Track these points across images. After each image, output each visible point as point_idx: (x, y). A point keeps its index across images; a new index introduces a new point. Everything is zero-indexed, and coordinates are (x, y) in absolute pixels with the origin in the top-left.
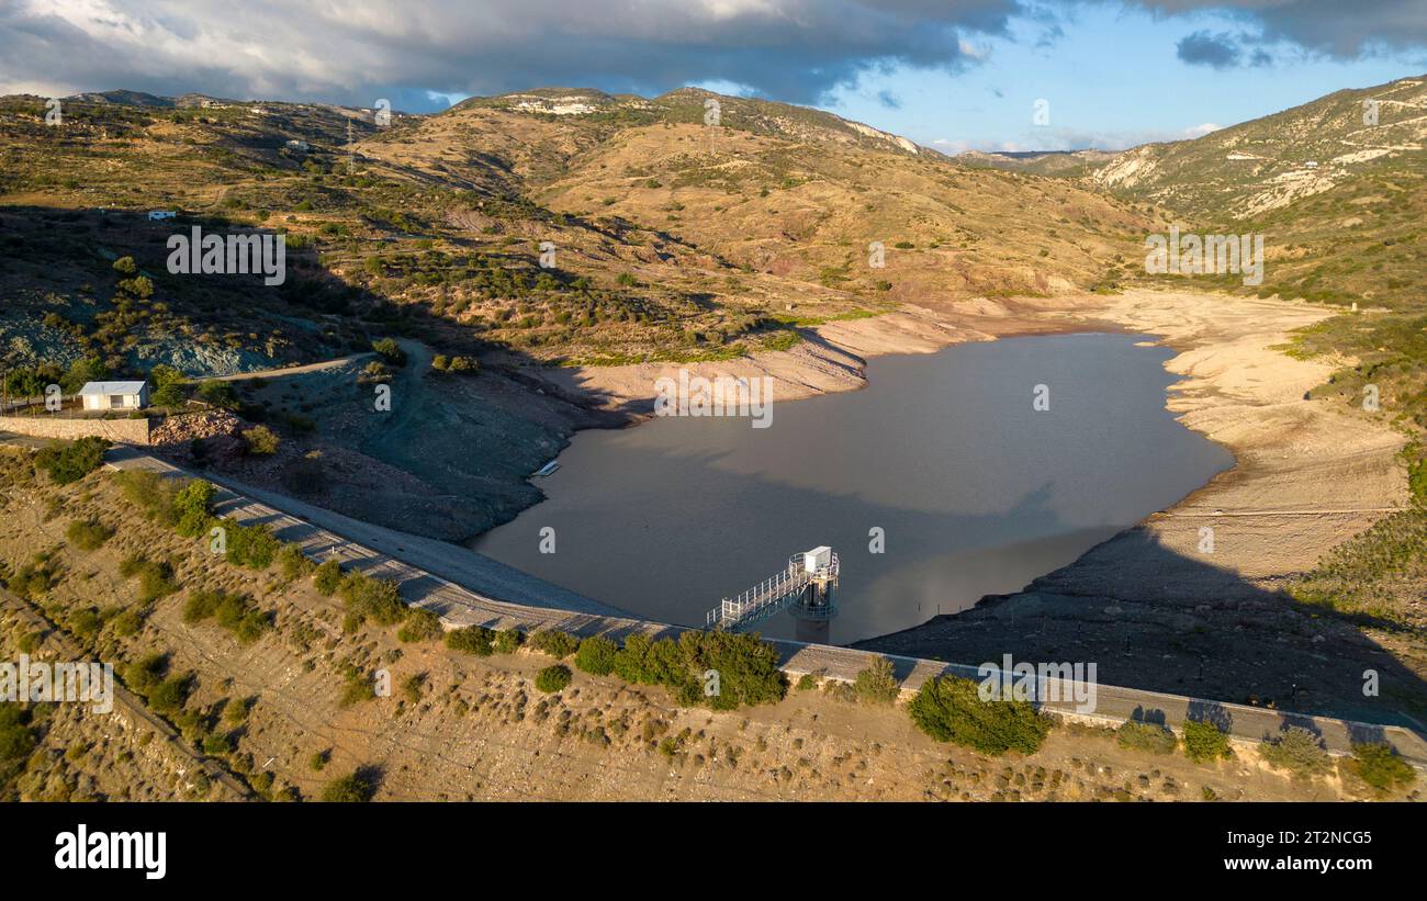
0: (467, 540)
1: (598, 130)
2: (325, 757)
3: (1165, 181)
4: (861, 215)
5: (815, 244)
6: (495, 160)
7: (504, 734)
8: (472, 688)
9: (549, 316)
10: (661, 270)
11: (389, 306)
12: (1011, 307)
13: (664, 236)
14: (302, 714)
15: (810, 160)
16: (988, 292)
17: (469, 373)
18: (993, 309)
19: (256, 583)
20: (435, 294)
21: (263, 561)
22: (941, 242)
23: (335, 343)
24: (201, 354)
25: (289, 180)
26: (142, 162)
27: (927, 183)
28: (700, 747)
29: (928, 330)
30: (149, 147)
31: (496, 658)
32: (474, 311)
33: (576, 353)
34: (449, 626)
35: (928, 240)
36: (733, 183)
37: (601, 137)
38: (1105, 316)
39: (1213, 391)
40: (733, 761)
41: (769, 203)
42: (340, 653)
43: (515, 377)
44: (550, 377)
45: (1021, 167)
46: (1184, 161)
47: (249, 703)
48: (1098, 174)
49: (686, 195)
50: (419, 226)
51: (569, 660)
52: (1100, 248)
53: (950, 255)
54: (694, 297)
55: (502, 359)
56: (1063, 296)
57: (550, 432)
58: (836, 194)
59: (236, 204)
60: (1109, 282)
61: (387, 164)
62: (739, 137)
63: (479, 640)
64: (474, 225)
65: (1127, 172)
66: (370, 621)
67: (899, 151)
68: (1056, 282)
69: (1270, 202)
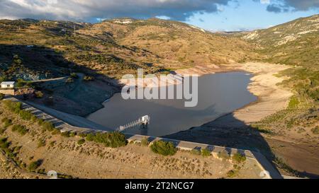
0: (85, 116)
1: (132, 27)
2: (32, 158)
3: (260, 38)
4: (189, 46)
5: (179, 52)
6: (109, 33)
7: (69, 153)
8: (64, 144)
9: (113, 68)
10: (142, 58)
11: (77, 65)
12: (220, 66)
13: (145, 51)
14: (30, 149)
15: (179, 34)
16: (215, 63)
17: (92, 80)
18: (216, 67)
19: (27, 123)
20: (88, 63)
21: (29, 119)
22: (206, 52)
23: (62, 74)
24: (30, 76)
25: (61, 38)
26: (28, 34)
27: (205, 39)
28: (108, 155)
29: (200, 71)
30: (29, 31)
31: (70, 138)
32: (96, 67)
33: (118, 76)
34: (62, 131)
35: (203, 51)
36: (161, 39)
37: (133, 29)
38: (241, 68)
39: (258, 84)
40: (114, 158)
41: (169, 43)
42: (40, 137)
43: (104, 81)
44: (111, 81)
45: (228, 35)
46: (264, 34)
47: (20, 147)
48: (245, 36)
49: (151, 41)
50: (88, 48)
51: (85, 138)
52: (242, 53)
53: (207, 55)
54: (148, 64)
55: (101, 77)
56: (232, 64)
57: (109, 93)
58: (184, 41)
59: (47, 43)
60: (243, 61)
61: (84, 35)
62: (163, 28)
63: (67, 134)
64: (101, 48)
65: (252, 36)
66: (47, 131)
67: (201, 31)
68: (231, 61)
69: (282, 43)
